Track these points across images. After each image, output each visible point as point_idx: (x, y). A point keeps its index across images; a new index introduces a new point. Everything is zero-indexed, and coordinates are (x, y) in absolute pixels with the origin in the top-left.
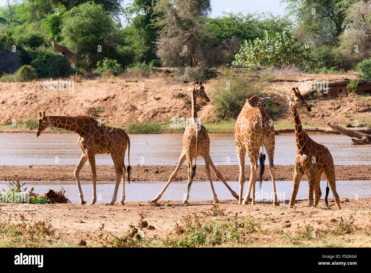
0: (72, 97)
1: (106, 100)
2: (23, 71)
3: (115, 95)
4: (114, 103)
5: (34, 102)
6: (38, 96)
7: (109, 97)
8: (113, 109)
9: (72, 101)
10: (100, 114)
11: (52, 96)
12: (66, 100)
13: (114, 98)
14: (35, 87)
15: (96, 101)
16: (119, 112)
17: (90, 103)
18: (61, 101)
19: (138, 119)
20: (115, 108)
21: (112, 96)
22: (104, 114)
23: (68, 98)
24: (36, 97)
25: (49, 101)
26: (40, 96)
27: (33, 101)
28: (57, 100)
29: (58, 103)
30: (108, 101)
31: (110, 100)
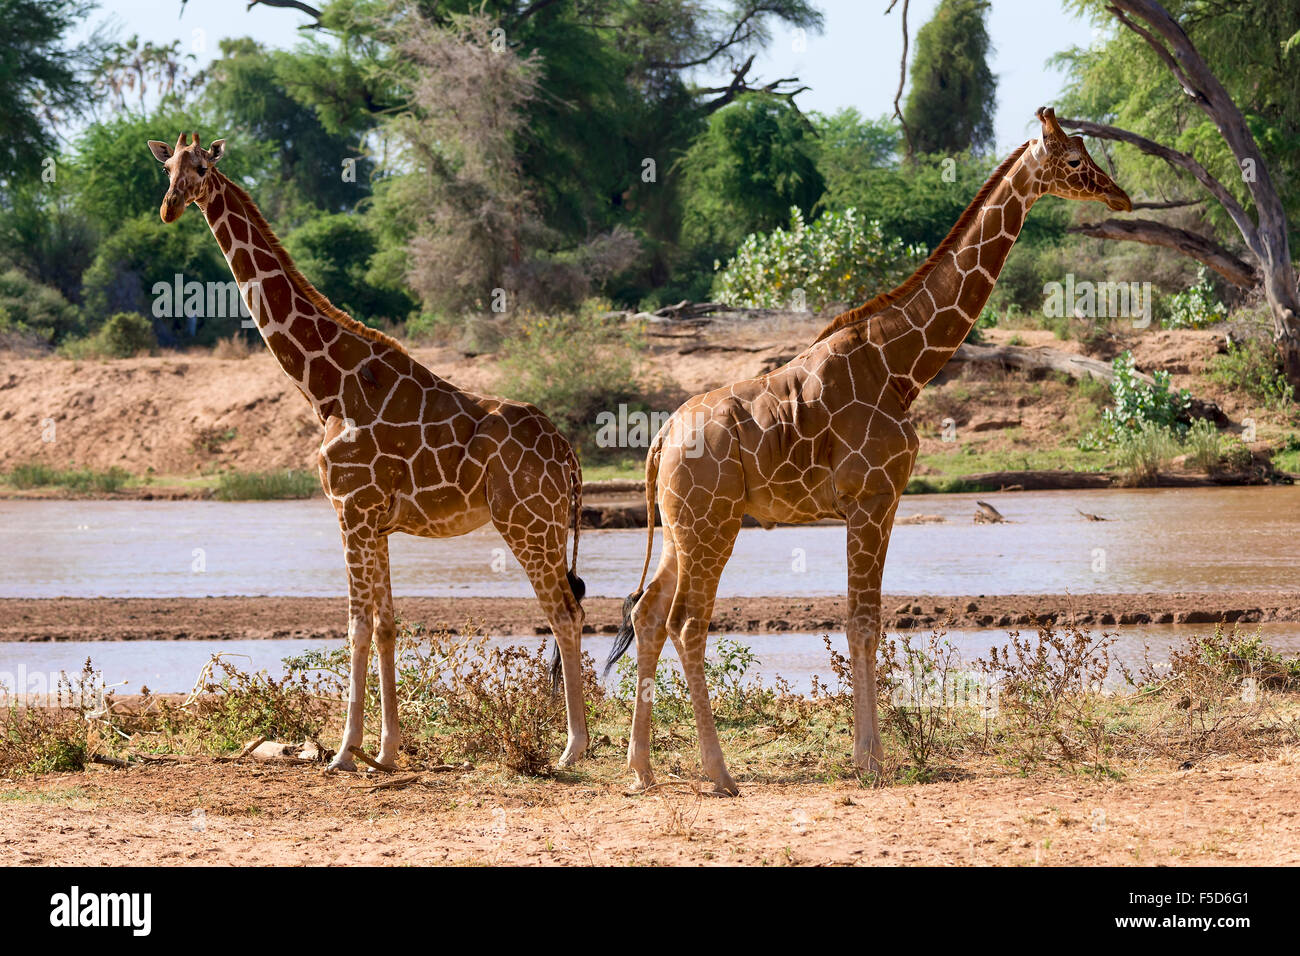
0: (181, 401)
1: (251, 407)
2: (114, 328)
3: (281, 394)
4: (269, 414)
5: (83, 414)
6: (98, 397)
7: (260, 400)
8: (259, 432)
9: (177, 412)
10: (224, 447)
11: (134, 398)
12: (164, 408)
13: (275, 401)
14: (99, 373)
15: (228, 411)
16: (272, 439)
17: (215, 417)
18: (150, 411)
19: (306, 460)
20: (266, 429)
21: (270, 397)
22: (234, 445)
23: (170, 402)
24: (91, 400)
25: (118, 413)
26: (104, 398)
27: (82, 411)
28: (141, 408)
29: (137, 416)
30: (256, 409)
31: (263, 409)
